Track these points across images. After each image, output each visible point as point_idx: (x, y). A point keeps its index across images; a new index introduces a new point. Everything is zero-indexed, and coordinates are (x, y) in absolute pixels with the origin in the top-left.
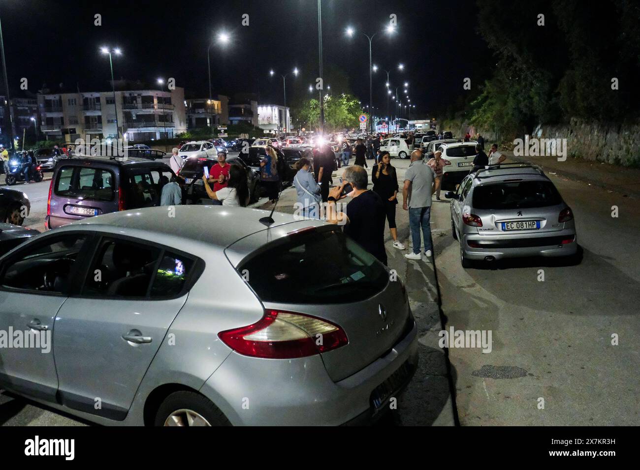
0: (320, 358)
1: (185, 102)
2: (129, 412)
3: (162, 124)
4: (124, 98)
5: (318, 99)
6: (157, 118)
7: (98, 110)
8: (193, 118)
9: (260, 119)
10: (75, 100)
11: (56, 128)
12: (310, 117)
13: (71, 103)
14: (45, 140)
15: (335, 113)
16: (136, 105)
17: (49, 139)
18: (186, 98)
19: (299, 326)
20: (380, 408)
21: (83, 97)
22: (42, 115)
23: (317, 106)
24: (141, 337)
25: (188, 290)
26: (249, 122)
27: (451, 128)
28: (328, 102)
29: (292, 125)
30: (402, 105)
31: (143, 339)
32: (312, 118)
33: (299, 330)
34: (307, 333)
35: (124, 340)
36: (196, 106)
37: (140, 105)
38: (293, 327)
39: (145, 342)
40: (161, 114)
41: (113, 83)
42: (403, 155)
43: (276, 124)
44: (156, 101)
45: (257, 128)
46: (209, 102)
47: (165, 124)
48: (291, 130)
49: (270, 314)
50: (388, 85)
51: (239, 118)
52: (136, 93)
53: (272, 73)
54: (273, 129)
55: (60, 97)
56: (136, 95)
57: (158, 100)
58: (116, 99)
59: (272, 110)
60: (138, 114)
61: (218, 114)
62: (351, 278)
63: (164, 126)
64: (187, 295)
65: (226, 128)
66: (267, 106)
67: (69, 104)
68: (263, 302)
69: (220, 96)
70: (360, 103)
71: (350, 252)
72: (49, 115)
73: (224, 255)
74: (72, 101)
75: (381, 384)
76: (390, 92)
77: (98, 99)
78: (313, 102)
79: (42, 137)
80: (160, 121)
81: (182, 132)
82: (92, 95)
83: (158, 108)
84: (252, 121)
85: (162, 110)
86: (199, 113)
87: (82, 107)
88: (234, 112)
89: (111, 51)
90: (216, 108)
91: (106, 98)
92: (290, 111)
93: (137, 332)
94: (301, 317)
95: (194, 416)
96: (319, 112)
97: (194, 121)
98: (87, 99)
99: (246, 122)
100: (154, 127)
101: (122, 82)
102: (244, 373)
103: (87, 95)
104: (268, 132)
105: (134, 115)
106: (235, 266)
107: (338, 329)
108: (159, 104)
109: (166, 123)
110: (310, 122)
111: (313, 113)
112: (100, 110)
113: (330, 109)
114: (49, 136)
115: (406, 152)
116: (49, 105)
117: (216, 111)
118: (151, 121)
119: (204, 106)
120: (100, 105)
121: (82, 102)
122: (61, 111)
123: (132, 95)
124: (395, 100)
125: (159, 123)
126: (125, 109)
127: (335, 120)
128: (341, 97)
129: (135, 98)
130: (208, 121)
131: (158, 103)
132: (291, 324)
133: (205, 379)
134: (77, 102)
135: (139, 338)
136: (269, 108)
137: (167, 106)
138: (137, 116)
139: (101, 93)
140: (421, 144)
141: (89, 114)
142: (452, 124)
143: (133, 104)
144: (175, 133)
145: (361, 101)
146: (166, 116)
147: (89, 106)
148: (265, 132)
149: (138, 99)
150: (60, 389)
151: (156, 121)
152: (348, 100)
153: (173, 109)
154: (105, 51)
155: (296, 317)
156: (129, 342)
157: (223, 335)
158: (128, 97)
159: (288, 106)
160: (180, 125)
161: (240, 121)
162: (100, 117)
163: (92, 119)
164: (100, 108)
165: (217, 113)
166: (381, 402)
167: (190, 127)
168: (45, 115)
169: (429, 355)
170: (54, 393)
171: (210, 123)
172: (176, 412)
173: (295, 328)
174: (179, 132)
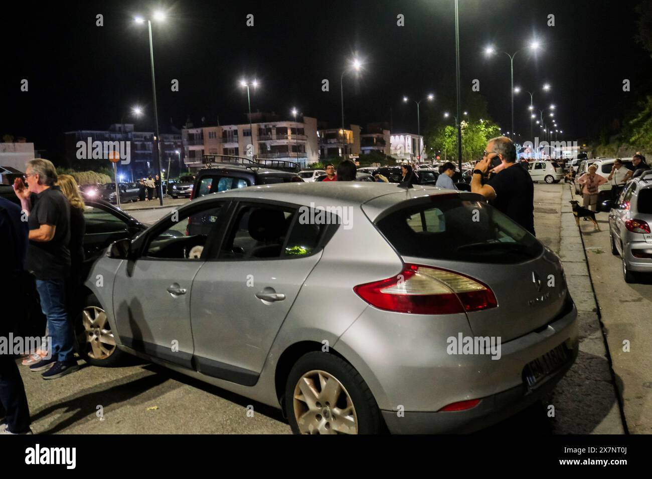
0: (465, 317)
1: (318, 133)
2: (261, 376)
3: (295, 154)
4: (260, 130)
5: (454, 126)
6: (290, 148)
7: (236, 142)
8: (325, 148)
9: (392, 148)
10: (215, 133)
11: (197, 160)
12: (445, 145)
13: (211, 135)
14: (188, 172)
15: (473, 140)
16: (271, 136)
17: (191, 171)
18: (319, 129)
19: (442, 281)
20: (535, 388)
21: (222, 130)
22: (185, 149)
23: (452, 133)
24: (275, 294)
25: (323, 247)
26: (381, 151)
27: (606, 154)
28: (464, 129)
29: (426, 154)
30: (547, 131)
31: (276, 296)
32: (447, 146)
33: (442, 285)
34: (451, 289)
35: (258, 299)
36: (329, 137)
37: (274, 136)
38: (434, 282)
39: (279, 299)
40: (295, 145)
41: (250, 115)
42: (550, 180)
43: (409, 153)
44: (289, 132)
45: (390, 158)
46: (341, 132)
47: (297, 154)
48: (425, 160)
49: (410, 268)
50: (531, 108)
51: (371, 148)
52: (271, 125)
53: (405, 99)
54: (406, 159)
55: (202, 131)
56: (271, 126)
57: (291, 130)
58: (253, 131)
59: (405, 139)
60: (272, 145)
61: (350, 143)
62: (499, 241)
63: (296, 156)
64: (321, 252)
65: (358, 157)
66: (399, 135)
67: (210, 137)
68: (402, 257)
69: (352, 126)
70: (500, 129)
71: (497, 225)
72: (191, 148)
73: (361, 210)
74: (212, 134)
75: (535, 361)
76: (533, 116)
77: (236, 132)
78: (449, 129)
79: (185, 169)
80: (293, 152)
81: (314, 162)
82: (230, 128)
83: (292, 139)
84: (384, 149)
85: (295, 141)
86: (331, 143)
87: (221, 140)
88: (366, 142)
89: (250, 84)
90: (348, 138)
91: (243, 130)
92: (424, 139)
93: (270, 289)
94: (444, 273)
95: (326, 378)
96: (454, 139)
97: (326, 152)
98: (226, 131)
99: (378, 151)
100: (287, 157)
101: (258, 114)
102: (382, 328)
103: (226, 128)
104: (400, 161)
105: (269, 146)
106: (373, 221)
107: (486, 289)
108: (293, 135)
109: (299, 153)
110: (445, 150)
111: (448, 141)
112: (238, 142)
113: (467, 137)
114: (191, 168)
115: (554, 176)
116: (192, 139)
117: (349, 140)
118: (284, 152)
119: (335, 136)
120: (238, 137)
121: (221, 135)
122: (203, 144)
123: (267, 127)
124: (540, 124)
125: (292, 153)
126: (260, 140)
127: (472, 148)
128: (479, 123)
129: (269, 130)
130: (340, 151)
131: (292, 133)
132: (433, 278)
133: (339, 335)
134: (217, 135)
135: (273, 296)
136: (402, 137)
137: (300, 136)
138: (272, 147)
139: (239, 126)
140: (570, 169)
141: (228, 146)
142: (606, 149)
143: (268, 136)
144: (307, 163)
145: (500, 127)
146: (299, 146)
147: (228, 138)
148: (397, 161)
149: (272, 131)
150: (197, 354)
151: (289, 151)
152: (487, 126)
153: (306, 140)
154: (243, 84)
155: (437, 272)
156: (262, 300)
157: (359, 290)
158: (264, 129)
159: (421, 134)
160: (313, 155)
161: (372, 150)
162: (237, 149)
163: (230, 150)
164: (238, 139)
165: (348, 142)
166: (535, 381)
167: (322, 157)
168: (188, 148)
169: (588, 361)
170: (189, 358)
171: (342, 153)
172: (308, 373)
173: (437, 283)
174: (311, 162)
